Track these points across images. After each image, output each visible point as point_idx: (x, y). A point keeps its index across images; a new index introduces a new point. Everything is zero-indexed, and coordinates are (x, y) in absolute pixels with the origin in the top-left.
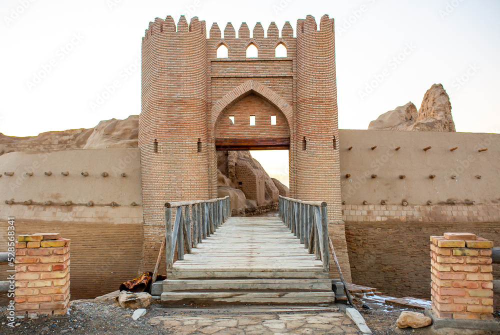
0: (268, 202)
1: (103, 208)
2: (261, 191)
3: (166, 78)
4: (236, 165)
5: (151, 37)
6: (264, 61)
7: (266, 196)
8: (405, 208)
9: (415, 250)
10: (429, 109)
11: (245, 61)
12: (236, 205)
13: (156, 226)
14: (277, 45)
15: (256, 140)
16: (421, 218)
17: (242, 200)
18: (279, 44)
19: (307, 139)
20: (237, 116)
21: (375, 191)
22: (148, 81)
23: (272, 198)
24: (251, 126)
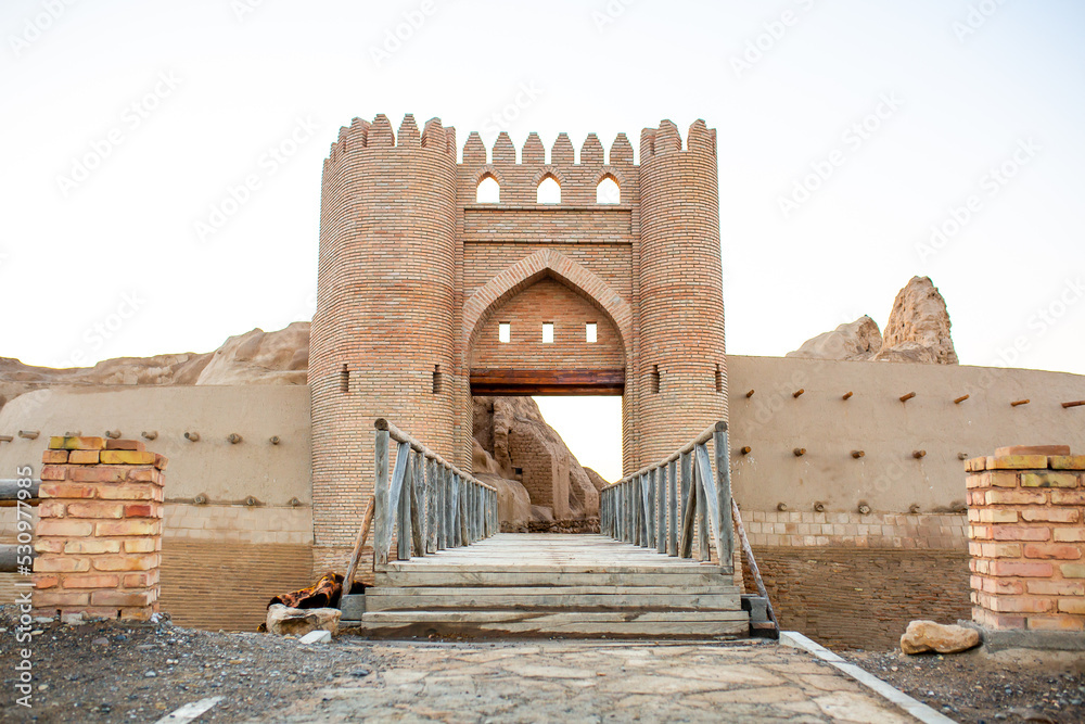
0: (576, 513)
1: (227, 508)
2: (561, 489)
3: (370, 238)
4: (510, 432)
5: (343, 157)
6: (574, 210)
7: (573, 502)
8: (865, 519)
9: (888, 606)
10: (907, 326)
11: (535, 210)
12: (510, 513)
13: (339, 548)
14: (600, 180)
15: (556, 374)
16: (899, 539)
17: (521, 503)
18: (604, 177)
19: (662, 371)
20: (515, 323)
21: (801, 482)
22: (334, 245)
23: (584, 505)
24: (545, 344)
